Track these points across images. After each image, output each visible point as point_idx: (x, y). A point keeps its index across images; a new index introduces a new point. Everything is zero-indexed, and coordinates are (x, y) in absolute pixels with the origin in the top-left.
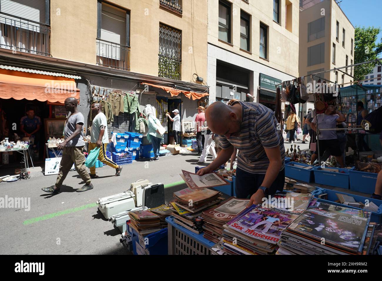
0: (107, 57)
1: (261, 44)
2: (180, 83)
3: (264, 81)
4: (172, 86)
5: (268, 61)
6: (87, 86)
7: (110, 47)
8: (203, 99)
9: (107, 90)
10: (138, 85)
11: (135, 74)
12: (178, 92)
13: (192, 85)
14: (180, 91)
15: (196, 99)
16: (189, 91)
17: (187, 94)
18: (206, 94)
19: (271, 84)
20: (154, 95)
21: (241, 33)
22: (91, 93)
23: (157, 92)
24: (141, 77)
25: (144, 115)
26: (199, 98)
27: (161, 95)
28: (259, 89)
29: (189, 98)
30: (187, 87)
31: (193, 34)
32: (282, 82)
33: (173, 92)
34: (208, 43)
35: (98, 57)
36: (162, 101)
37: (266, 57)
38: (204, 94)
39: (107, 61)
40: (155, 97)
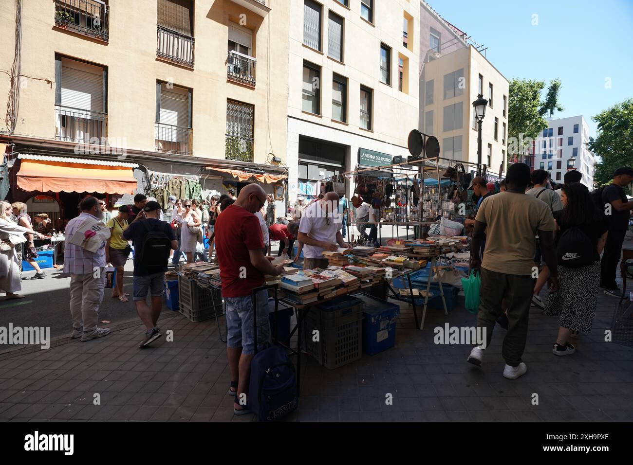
0: (167, 140)
1: (361, 111)
2: (252, 166)
3: (365, 157)
4: (242, 168)
5: (373, 132)
6: (145, 173)
7: (170, 130)
8: (279, 182)
9: (166, 177)
10: (202, 169)
11: (197, 159)
12: (248, 175)
13: (266, 167)
14: (251, 175)
15: (271, 182)
16: (262, 174)
17: (259, 178)
18: (284, 176)
19: (376, 160)
20: (220, 179)
21: (333, 100)
22: (149, 180)
23: (224, 177)
24: (204, 161)
25: (208, 203)
26: (275, 181)
27: (228, 179)
28: (358, 167)
29: (263, 181)
30: (260, 170)
31: (268, 107)
32: (393, 157)
33: (241, 175)
34: (288, 116)
35: (157, 141)
36: (230, 185)
37: (370, 127)
38: (281, 177)
39: (167, 144)
40: (222, 182)
